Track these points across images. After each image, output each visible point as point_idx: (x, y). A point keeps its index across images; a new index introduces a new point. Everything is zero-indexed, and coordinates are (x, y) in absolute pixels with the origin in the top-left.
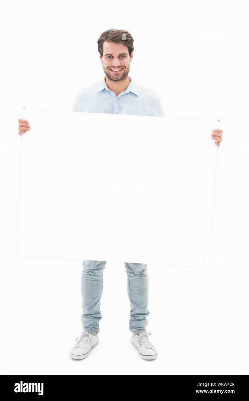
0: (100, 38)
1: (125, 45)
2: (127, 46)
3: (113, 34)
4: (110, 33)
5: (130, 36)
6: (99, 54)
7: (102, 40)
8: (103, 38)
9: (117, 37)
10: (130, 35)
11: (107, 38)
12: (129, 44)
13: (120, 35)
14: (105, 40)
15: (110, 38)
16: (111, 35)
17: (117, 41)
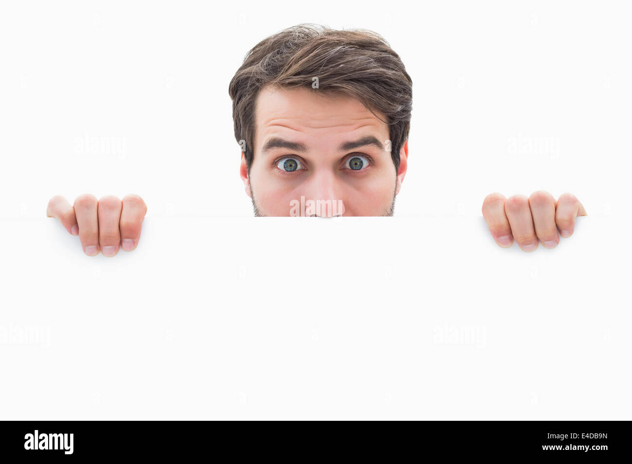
0: (241, 69)
1: (371, 105)
2: (383, 111)
3: (306, 48)
4: (295, 44)
5: (395, 59)
6: (236, 150)
7: (248, 78)
8: (254, 68)
9: (330, 61)
10: (396, 56)
11: (274, 70)
12: (394, 100)
13: (343, 54)
14: (265, 78)
15: (295, 68)
16: (299, 53)
17: (332, 82)
